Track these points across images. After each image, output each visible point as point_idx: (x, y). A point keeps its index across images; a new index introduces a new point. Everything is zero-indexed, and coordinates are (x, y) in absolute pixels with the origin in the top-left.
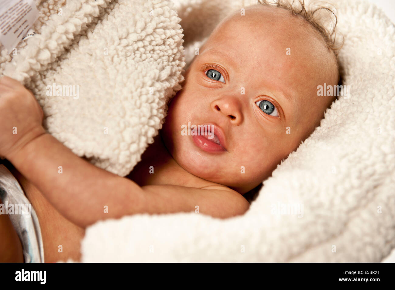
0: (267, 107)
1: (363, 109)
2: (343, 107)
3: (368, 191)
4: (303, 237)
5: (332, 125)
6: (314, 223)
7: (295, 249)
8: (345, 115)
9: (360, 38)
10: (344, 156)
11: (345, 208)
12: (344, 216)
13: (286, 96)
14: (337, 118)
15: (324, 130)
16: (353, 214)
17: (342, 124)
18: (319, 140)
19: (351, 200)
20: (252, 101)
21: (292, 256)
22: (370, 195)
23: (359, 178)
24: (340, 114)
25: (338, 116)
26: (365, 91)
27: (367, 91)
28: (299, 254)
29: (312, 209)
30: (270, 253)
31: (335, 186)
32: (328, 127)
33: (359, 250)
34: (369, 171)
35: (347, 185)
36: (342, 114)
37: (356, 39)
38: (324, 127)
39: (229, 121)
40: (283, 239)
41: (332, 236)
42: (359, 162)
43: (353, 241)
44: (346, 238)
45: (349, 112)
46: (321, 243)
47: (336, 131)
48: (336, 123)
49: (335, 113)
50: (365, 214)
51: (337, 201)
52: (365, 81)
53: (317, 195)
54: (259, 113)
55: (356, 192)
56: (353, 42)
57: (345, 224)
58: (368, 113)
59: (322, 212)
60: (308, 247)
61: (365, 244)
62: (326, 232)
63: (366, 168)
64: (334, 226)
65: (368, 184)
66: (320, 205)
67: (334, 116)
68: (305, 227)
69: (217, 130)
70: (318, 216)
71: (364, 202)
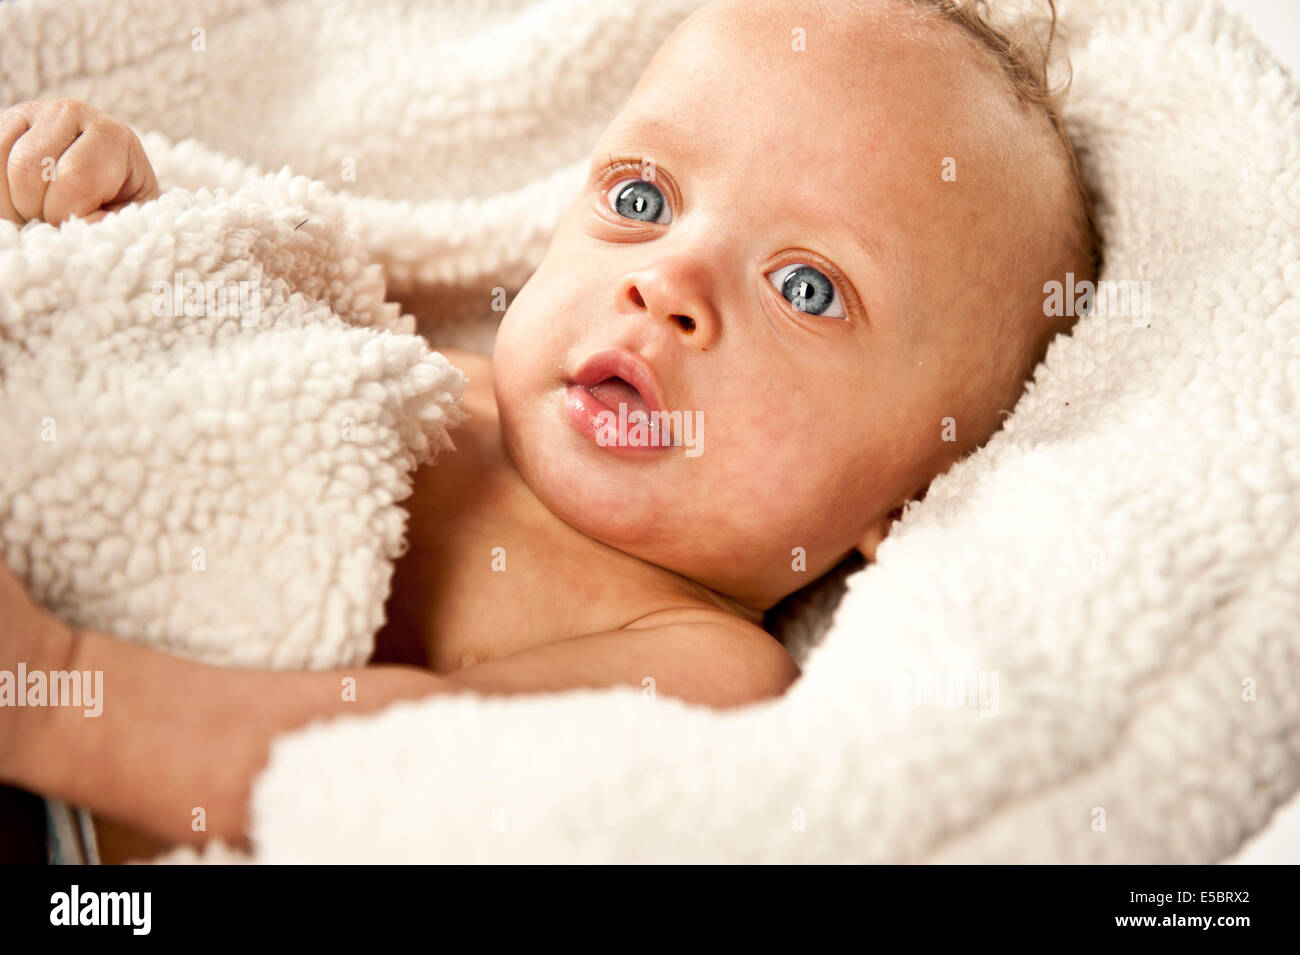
0: (810, 292)
1: (1179, 345)
2: (1115, 337)
3: (1195, 618)
4: (984, 770)
5: (1079, 393)
6: (1020, 724)
7: (958, 811)
8: (1121, 364)
9: (1171, 112)
10: (1117, 502)
11: (1120, 673)
12: (1116, 701)
13: (862, 243)
14: (1094, 372)
15: (1049, 410)
16: (1147, 692)
17: (1113, 393)
18: (1034, 444)
19: (1141, 647)
20: (753, 270)
21: (946, 834)
22: (1203, 629)
23: (1167, 572)
24: (1104, 357)
25: (1097, 363)
26: (1189, 285)
27: (1196, 286)
28: (971, 826)
29: (1015, 675)
30: (875, 821)
31: (1088, 601)
32: (1065, 399)
33: (1166, 812)
34: (1201, 549)
35: (1128, 598)
36: (1113, 358)
37: (1157, 116)
38: (1051, 399)
39: (676, 337)
40: (916, 775)
41: (1081, 767)
42: (1166, 521)
43: (1146, 782)
44: (1124, 771)
45: (1134, 352)
46: (1042, 787)
47: (1092, 414)
48: (1092, 387)
49: (1090, 352)
50: (1185, 693)
51: (1095, 651)
52: (1187, 250)
53: (1030, 630)
54: (779, 310)
55: (1159, 620)
56: (1149, 123)
57: (1122, 726)
58: (1200, 356)
59: (1046, 687)
60: (999, 801)
61: (1188, 792)
62: (1058, 752)
63: (1189, 540)
64: (1085, 733)
65: (1198, 592)
66: (1039, 665)
67: (1084, 364)
68: (989, 737)
69: (633, 368)
70: (1035, 701)
71: (1181, 653)
